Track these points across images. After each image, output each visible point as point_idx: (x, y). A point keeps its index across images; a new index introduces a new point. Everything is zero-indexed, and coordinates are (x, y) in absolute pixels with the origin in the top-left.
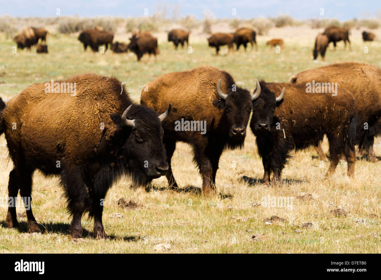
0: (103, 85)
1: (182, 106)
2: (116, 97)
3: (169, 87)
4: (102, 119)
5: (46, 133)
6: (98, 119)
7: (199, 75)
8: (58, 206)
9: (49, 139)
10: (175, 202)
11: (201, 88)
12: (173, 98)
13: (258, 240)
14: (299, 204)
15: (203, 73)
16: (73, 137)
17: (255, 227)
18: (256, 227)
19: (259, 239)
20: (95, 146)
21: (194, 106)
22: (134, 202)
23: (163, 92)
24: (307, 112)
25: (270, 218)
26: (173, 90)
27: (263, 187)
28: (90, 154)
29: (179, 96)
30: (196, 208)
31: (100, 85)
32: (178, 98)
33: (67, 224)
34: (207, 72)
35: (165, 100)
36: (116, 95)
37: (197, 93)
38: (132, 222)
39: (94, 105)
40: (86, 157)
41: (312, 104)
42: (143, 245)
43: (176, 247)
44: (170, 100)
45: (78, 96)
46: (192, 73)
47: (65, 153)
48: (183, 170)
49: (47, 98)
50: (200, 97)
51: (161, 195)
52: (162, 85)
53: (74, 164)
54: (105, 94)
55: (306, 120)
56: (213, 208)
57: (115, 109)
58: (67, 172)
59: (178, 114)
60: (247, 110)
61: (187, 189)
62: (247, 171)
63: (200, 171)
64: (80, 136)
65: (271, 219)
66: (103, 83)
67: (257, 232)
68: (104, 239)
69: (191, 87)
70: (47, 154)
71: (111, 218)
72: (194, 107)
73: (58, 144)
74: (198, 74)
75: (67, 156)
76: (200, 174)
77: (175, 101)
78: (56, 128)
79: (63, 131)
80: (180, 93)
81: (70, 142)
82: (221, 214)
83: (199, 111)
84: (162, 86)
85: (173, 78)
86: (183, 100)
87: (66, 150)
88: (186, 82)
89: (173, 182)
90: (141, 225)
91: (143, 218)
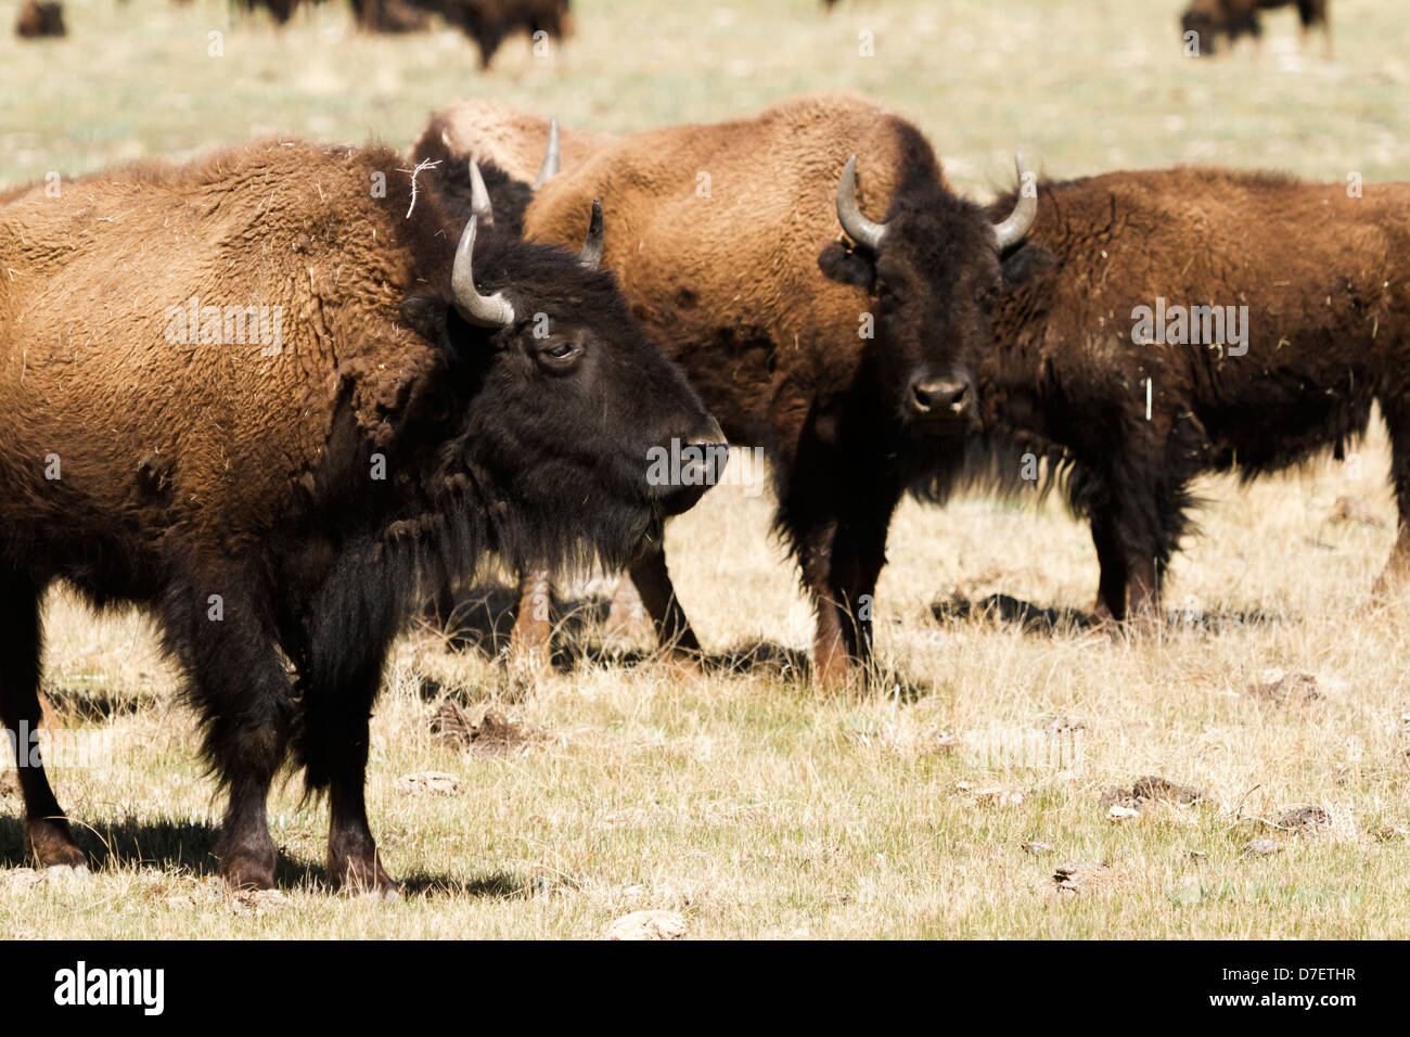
0: (333, 185)
1: (716, 279)
2: (388, 232)
3: (657, 195)
4: (331, 336)
5: (88, 417)
6: (314, 341)
7: (793, 138)
8: (160, 744)
9: (99, 444)
10: (694, 718)
11: (802, 197)
12: (678, 243)
13: (1082, 889)
14: (1260, 720)
15: (809, 129)
16: (210, 428)
17: (1064, 829)
18: (1070, 830)
19: (1088, 883)
20: (306, 467)
21: (777, 279)
22: (505, 720)
23: (630, 216)
24: (1287, 305)
25: (1131, 789)
26: (679, 206)
27: (1089, 642)
28: (286, 502)
29: (705, 232)
30: (788, 744)
31: (318, 186)
32: (699, 243)
33: (204, 824)
34: (830, 122)
35: (641, 253)
36: (386, 223)
37: (789, 218)
38: (502, 810)
39: (293, 279)
40: (271, 518)
41: (1318, 267)
42: (557, 921)
43: (707, 926)
44: (663, 255)
45: (225, 245)
46: (763, 129)
47: (173, 507)
48: (720, 570)
49: (93, 254)
50: (797, 236)
51: (626, 686)
52: (623, 180)
53: (220, 552)
54: (339, 222)
55: (1282, 342)
56: (869, 745)
57: (386, 288)
58: (190, 590)
59: (701, 318)
60: (977, 297)
61: (746, 657)
62: (1011, 574)
63: (803, 578)
64: (237, 425)
65: (1136, 793)
66: (331, 175)
67: (1075, 853)
68: (376, 894)
69: (758, 191)
70: (97, 512)
71: (402, 796)
72: (773, 284)
73: (141, 464)
74: (788, 130)
75: (184, 522)
76: (804, 589)
77: (687, 255)
78: (132, 390)
79: (165, 405)
80: (708, 220)
81: (193, 453)
82: (907, 770)
83: (796, 303)
84: (623, 186)
85: (674, 153)
86: (723, 254)
87: (180, 493)
88: (734, 170)
89: (680, 629)
90: (545, 828)
91: (549, 795)
